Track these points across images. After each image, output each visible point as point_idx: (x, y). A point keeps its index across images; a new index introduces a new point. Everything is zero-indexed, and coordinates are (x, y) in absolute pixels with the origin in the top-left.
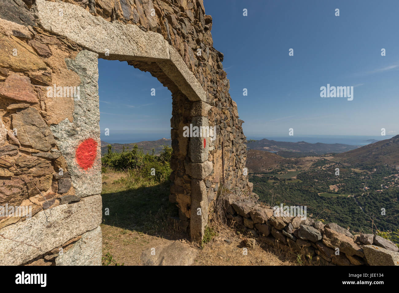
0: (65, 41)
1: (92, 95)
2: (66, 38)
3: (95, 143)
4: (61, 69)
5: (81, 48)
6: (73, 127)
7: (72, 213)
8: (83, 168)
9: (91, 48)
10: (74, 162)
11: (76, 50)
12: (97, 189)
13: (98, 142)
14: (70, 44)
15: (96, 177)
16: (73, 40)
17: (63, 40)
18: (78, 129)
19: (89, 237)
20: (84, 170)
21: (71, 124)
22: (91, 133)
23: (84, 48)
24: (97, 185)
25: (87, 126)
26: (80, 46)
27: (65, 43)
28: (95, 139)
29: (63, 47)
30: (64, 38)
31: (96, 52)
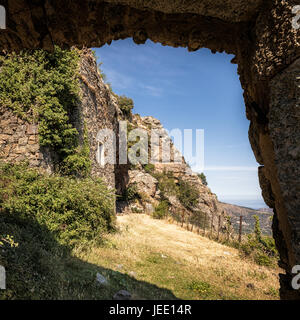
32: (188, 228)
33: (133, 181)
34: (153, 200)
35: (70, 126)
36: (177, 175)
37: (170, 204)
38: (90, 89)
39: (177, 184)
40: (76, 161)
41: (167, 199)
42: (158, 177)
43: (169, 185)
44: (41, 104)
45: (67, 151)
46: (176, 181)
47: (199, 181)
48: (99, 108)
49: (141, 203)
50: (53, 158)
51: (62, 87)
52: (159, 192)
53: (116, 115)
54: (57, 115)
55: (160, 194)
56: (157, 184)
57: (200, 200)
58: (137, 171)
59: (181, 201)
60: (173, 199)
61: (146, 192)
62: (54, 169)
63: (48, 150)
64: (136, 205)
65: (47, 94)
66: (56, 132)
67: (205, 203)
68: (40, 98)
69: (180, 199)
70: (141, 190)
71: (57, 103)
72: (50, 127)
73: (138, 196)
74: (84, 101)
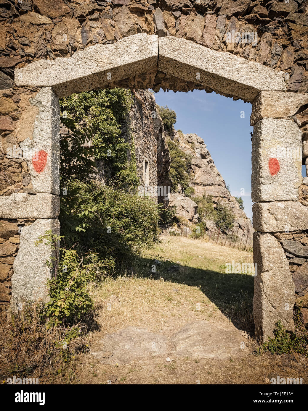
0: (28, 88)
1: (45, 119)
2: (28, 86)
3: (46, 154)
4: (26, 107)
5: (39, 88)
6: (31, 143)
7: (28, 200)
8: (37, 171)
9: (45, 85)
10: (31, 167)
11: (36, 91)
12: (46, 188)
13: (49, 153)
14: (31, 89)
15: (46, 179)
16: (33, 85)
17: (27, 88)
18: (35, 144)
19: (40, 222)
20: (38, 173)
21: (30, 141)
22: (44, 147)
23: (41, 87)
24: (47, 186)
25: (41, 142)
26: (38, 87)
27: (29, 89)
28: (46, 151)
29: (28, 92)
30: (27, 86)
31: (50, 86)
32: (221, 244)
33: (171, 205)
34: (191, 224)
35: (123, 140)
36: (215, 200)
37: (207, 229)
38: (137, 99)
39: (216, 209)
40: (128, 176)
41: (205, 224)
42: (197, 202)
43: (207, 209)
44: (95, 116)
45: (120, 165)
46: (215, 206)
47: (237, 205)
48: (145, 121)
49: (179, 226)
50: (106, 172)
51: (115, 98)
52: (197, 215)
53: (161, 131)
54: (111, 128)
55: (199, 218)
56: (196, 208)
57: (235, 224)
58: (177, 194)
59: (218, 226)
60: (210, 224)
61: (184, 215)
62: (107, 183)
63: (102, 164)
64: (174, 228)
65: (101, 105)
66: (110, 145)
67: (240, 227)
68: (94, 109)
69: (217, 223)
70: (180, 214)
71: (111, 115)
72: (105, 141)
73: (176, 220)
74: (131, 114)
